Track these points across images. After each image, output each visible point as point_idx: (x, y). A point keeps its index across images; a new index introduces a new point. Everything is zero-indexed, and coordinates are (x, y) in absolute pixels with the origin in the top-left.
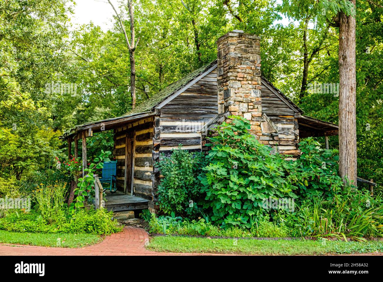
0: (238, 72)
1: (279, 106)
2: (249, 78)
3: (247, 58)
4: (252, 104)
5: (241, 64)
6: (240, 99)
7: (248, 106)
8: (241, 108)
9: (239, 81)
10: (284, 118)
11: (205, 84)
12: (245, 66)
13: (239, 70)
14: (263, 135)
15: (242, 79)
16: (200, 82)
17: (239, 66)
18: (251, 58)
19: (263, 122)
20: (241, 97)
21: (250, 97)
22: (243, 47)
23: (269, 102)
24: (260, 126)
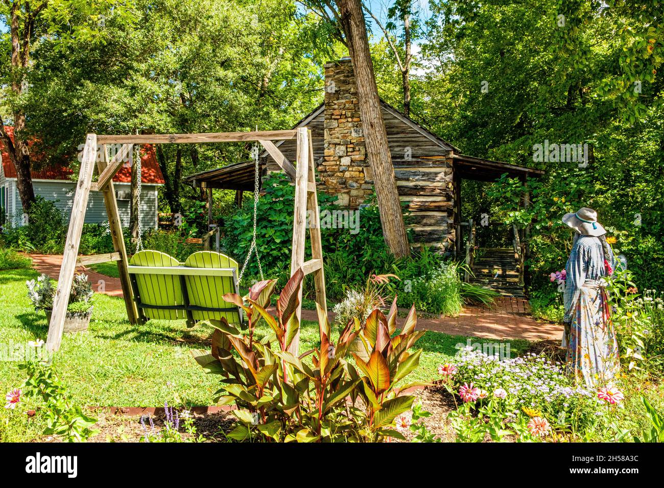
0: (334, 109)
1: (420, 144)
2: (349, 114)
3: (347, 91)
4: (352, 146)
5: (338, 99)
6: (337, 141)
7: (347, 148)
8: (337, 151)
9: (335, 119)
10: (428, 160)
11: (318, 125)
12: (344, 101)
13: (336, 107)
14: (366, 183)
15: (339, 117)
16: (312, 124)
17: (335, 102)
18: (352, 90)
19: (366, 166)
20: (338, 138)
21: (350, 138)
22: (342, 78)
23: (405, 139)
24: (363, 171)
